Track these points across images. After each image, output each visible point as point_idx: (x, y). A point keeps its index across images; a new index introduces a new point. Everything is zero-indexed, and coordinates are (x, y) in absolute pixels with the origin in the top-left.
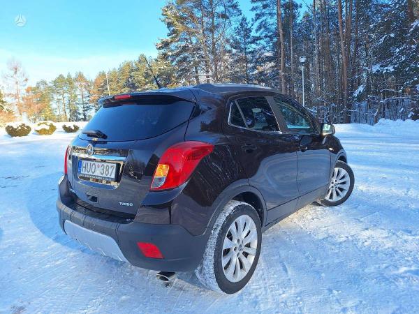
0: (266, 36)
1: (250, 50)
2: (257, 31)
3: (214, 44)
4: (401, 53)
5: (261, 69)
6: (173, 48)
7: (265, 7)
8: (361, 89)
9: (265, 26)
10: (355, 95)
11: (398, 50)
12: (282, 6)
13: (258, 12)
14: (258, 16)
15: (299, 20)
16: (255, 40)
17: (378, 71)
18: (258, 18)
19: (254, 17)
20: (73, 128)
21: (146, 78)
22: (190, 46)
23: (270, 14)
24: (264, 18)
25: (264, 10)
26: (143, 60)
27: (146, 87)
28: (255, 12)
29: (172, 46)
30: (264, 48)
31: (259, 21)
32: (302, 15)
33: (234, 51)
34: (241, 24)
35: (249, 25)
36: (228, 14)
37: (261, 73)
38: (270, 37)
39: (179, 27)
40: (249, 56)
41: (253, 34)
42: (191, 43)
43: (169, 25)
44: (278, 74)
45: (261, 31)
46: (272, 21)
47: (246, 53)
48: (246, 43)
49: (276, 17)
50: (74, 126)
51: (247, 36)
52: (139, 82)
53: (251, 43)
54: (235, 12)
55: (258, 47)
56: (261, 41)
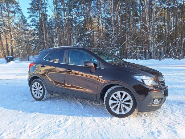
0: (35, 25)
1: (27, 29)
2: (31, 22)
4: (85, 40)
13: (31, 14)
15: (48, 20)
16: (29, 25)
18: (30, 17)
19: (29, 16)
23: (36, 16)
24: (34, 17)
25: (33, 14)
28: (29, 14)
30: (35, 30)
31: (32, 18)
34: (21, 17)
35: (26, 19)
36: (15, 12)
38: (37, 25)
41: (28, 22)
45: (33, 22)
47: (25, 30)
48: (24, 26)
49: (38, 18)
53: (27, 26)
54: (19, 12)
55: (31, 29)
56: (33, 26)
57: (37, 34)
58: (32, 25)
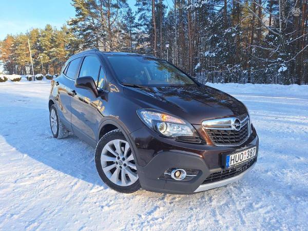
0: (145, 24)
1: (134, 32)
2: (139, 20)
3: (110, 25)
4: (219, 46)
5: (141, 46)
6: (80, 25)
7: (144, 4)
8: (199, 65)
9: (144, 18)
10: (196, 68)
11: (218, 44)
12: (156, 5)
13: (140, 7)
14: (140, 10)
15: (166, 15)
16: (137, 26)
17: (208, 55)
18: (139, 12)
19: (137, 10)
20: (3, 79)
21: (51, 43)
22: (93, 26)
23: (148, 10)
24: (143, 12)
25: (143, 7)
26: (48, 29)
27: (52, 50)
28: (137, 7)
29: (79, 24)
30: (144, 32)
31: (141, 13)
32: (168, 12)
33: (123, 32)
34: (128, 13)
35: (133, 15)
36: (119, 6)
37: (142, 49)
38: (147, 25)
39: (85, 12)
40: (134, 37)
41: (136, 21)
42: (94, 23)
43: (78, 9)
44: (152, 50)
45: (142, 20)
46: (149, 14)
47: (131, 34)
48: (131, 27)
49: (151, 12)
50: (4, 77)
51: (131, 22)
52: (46, 46)
53: (134, 27)
54: (124, 5)
55: (139, 31)
56: (142, 27)
57: (147, 40)
58: (141, 25)
